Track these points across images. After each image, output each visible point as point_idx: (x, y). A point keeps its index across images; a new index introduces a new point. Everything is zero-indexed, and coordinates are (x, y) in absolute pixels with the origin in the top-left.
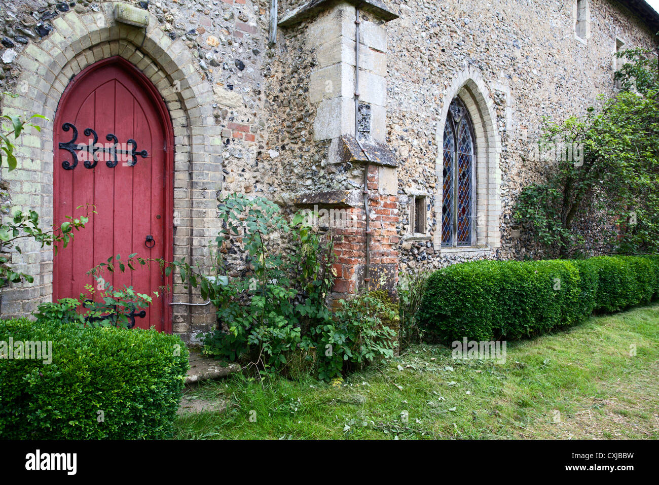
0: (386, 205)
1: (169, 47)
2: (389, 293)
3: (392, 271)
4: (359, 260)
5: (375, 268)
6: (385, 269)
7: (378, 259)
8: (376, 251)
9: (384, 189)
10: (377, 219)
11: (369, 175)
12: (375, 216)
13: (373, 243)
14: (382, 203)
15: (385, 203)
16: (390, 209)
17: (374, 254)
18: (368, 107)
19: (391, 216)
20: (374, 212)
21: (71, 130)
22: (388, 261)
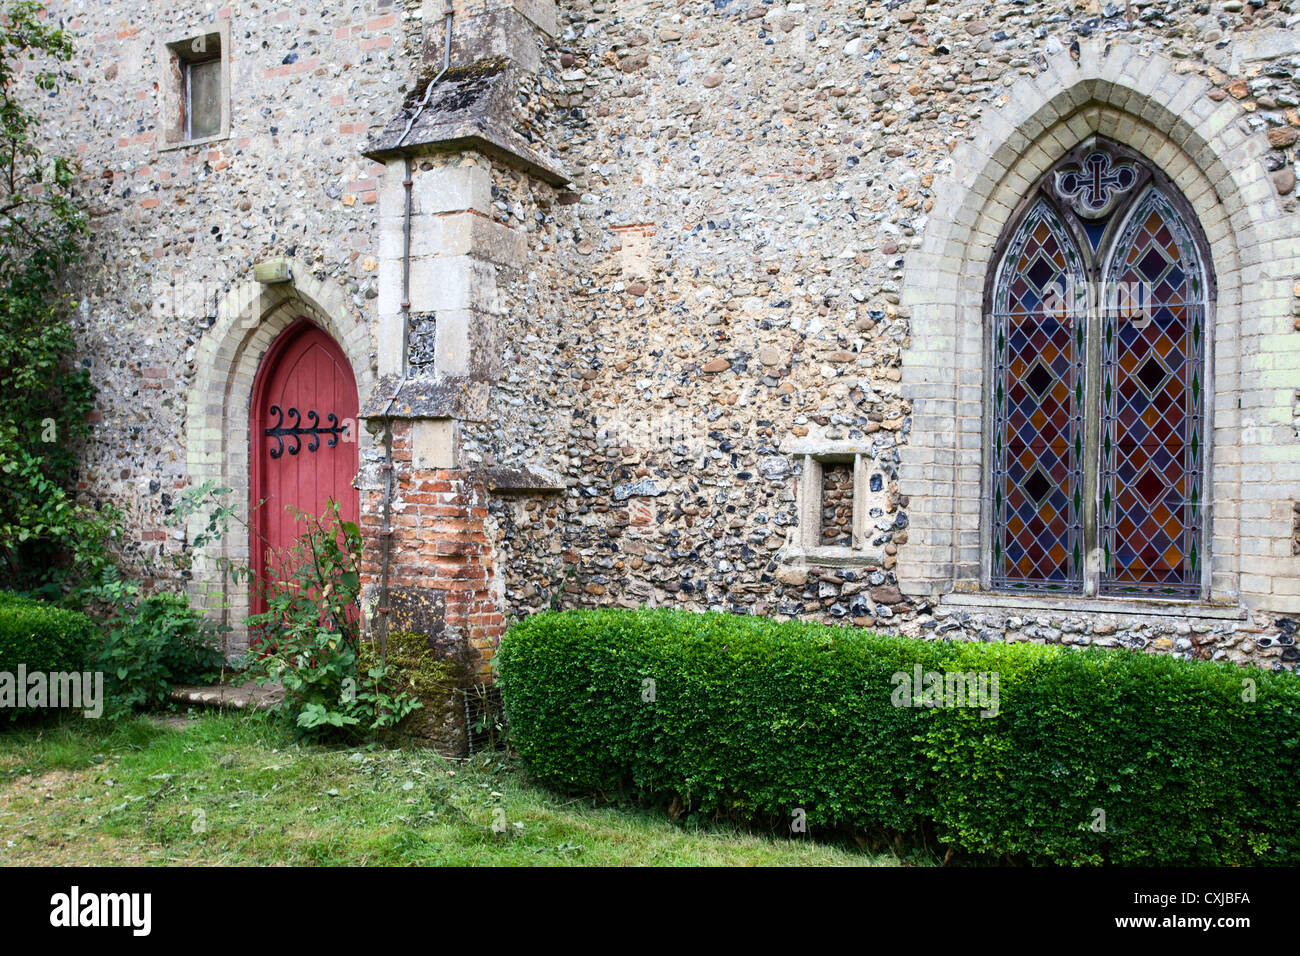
0: (425, 487)
1: (318, 293)
2: (429, 640)
3: (439, 603)
4: (374, 577)
5: (401, 594)
6: (422, 598)
7: (410, 578)
8: (405, 565)
9: (422, 460)
10: (407, 510)
11: (395, 437)
12: (404, 506)
13: (399, 550)
14: (419, 483)
15: (426, 483)
16: (437, 494)
17: (402, 570)
18: (431, 319)
19: (439, 505)
20: (400, 499)
21: (278, 413)
22: (431, 584)
